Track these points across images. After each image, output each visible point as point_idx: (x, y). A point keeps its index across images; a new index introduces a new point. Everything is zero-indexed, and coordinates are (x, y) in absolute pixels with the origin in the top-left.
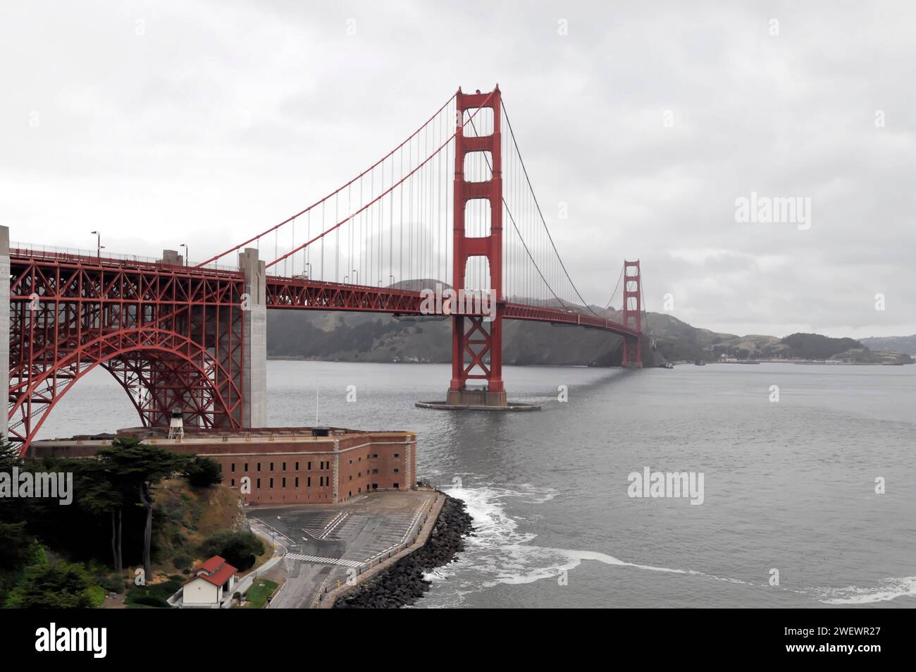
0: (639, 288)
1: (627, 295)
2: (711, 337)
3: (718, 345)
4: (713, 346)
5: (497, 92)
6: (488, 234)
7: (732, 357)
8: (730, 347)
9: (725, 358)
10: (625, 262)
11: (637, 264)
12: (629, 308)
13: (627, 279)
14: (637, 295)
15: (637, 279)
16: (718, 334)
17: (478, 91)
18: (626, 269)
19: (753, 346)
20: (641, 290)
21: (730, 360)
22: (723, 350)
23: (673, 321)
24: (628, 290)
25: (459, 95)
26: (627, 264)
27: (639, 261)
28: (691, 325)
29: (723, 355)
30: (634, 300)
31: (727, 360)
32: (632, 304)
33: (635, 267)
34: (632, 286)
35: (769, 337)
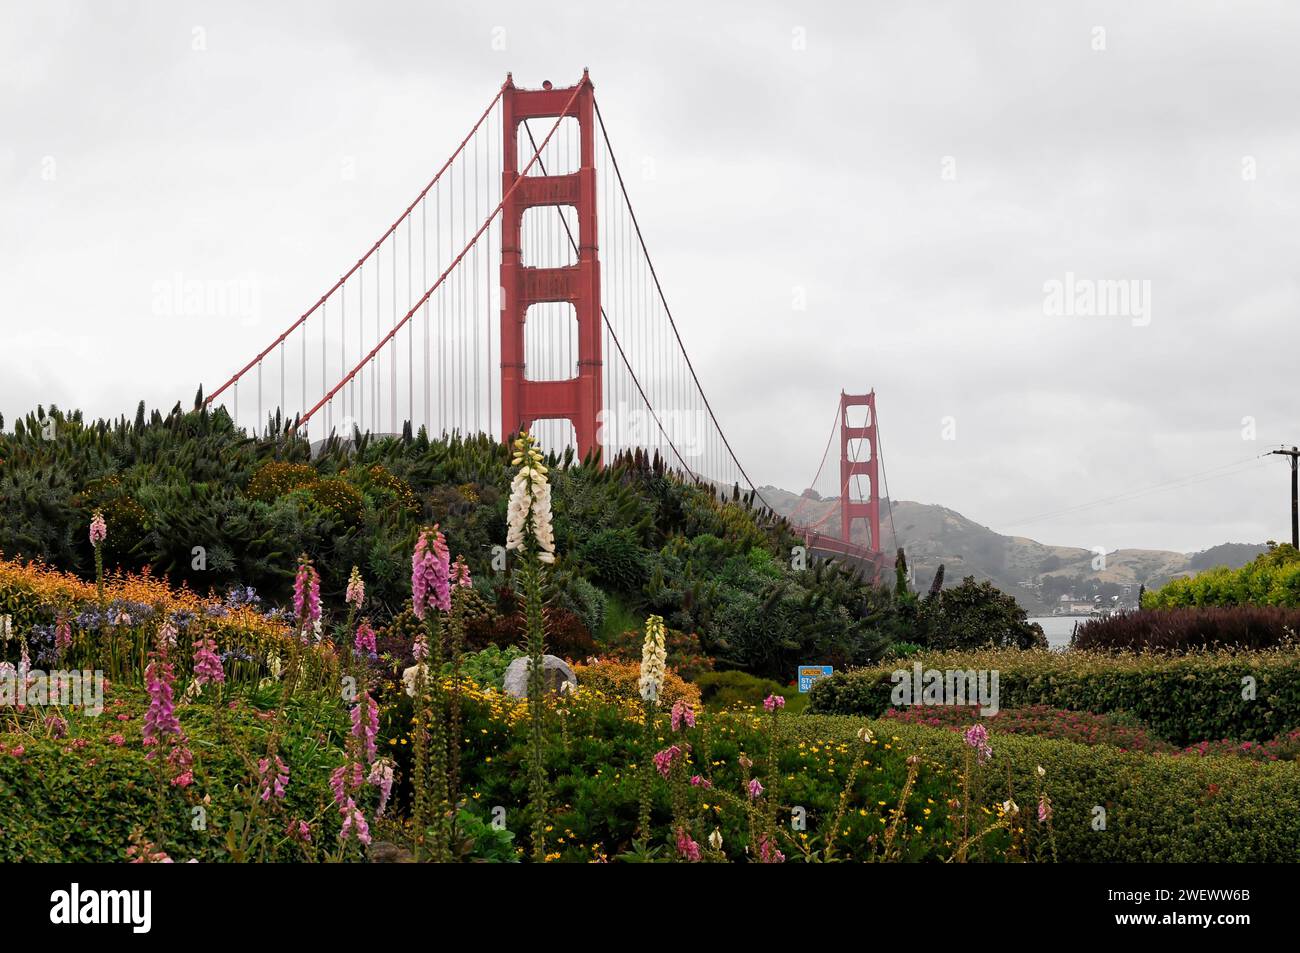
0: (874, 454)
1: (848, 469)
2: (1038, 557)
3: (1054, 574)
4: (1042, 576)
5: (587, 85)
6: (575, 375)
7: (1084, 602)
8: (1079, 578)
9: (1068, 604)
10: (843, 395)
11: (868, 400)
12: (854, 496)
13: (848, 433)
14: (871, 468)
15: (870, 433)
16: (1051, 549)
17: (547, 83)
18: (844, 412)
19: (1131, 574)
20: (879, 457)
21: (1080, 608)
22: (1064, 586)
23: (950, 521)
24: (851, 459)
25: (509, 91)
26: (847, 401)
27: (873, 394)
28: (991, 529)
29: (1065, 598)
30: (864, 479)
31: (1073, 608)
32: (860, 486)
33: (866, 408)
34: (859, 450)
35: (1163, 553)
